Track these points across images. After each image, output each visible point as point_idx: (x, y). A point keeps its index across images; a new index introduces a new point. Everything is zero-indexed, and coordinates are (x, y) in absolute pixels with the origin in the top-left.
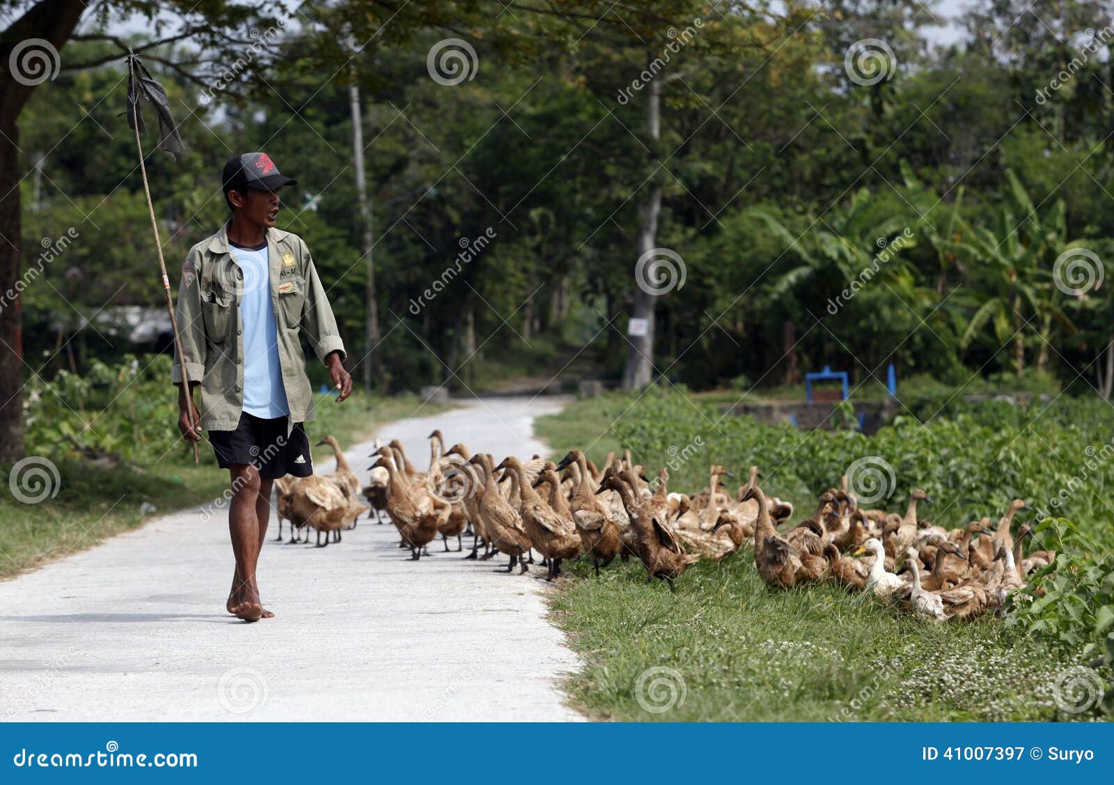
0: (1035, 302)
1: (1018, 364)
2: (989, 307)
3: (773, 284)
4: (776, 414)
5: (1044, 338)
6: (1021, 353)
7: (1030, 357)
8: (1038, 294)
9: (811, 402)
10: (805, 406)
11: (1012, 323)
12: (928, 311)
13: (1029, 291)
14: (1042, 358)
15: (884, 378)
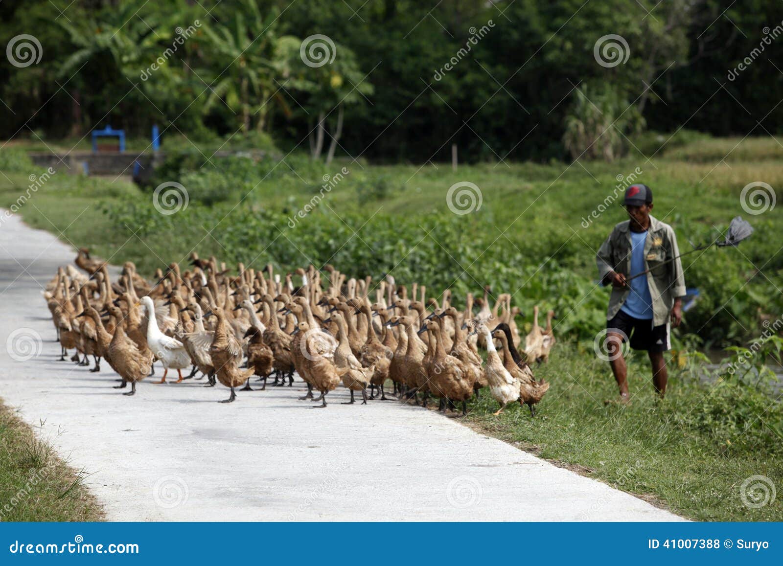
0: (256, 81)
1: (244, 126)
2: (225, 84)
3: (62, 62)
4: (73, 162)
5: (263, 109)
6: (246, 119)
7: (253, 122)
8: (259, 76)
9: (98, 153)
10: (93, 157)
11: (240, 96)
12: (179, 87)
13: (253, 74)
14: (261, 123)
15: (149, 136)
